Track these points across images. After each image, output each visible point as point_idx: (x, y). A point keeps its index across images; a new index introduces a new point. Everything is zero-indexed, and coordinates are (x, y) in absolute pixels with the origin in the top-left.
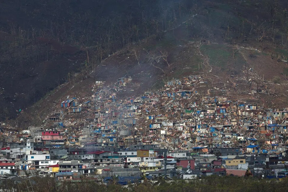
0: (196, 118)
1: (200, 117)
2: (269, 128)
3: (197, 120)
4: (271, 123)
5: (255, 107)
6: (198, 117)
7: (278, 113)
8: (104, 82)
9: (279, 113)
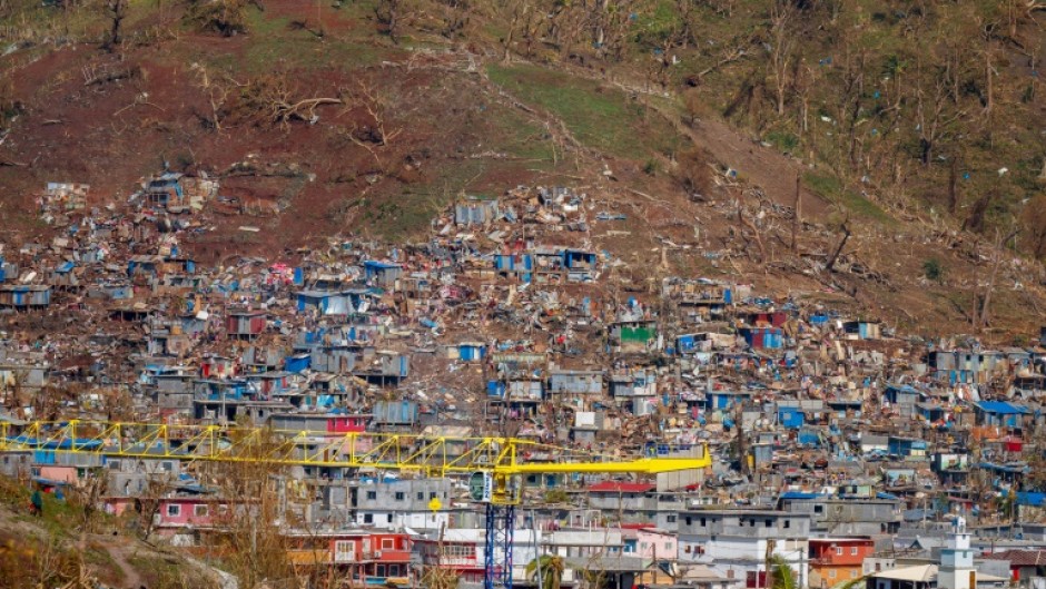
0: (685, 363)
1: (698, 362)
2: (993, 417)
3: (689, 371)
4: (975, 394)
5: (876, 327)
6: (690, 360)
7: (981, 358)
8: (83, 186)
9: (986, 360)
